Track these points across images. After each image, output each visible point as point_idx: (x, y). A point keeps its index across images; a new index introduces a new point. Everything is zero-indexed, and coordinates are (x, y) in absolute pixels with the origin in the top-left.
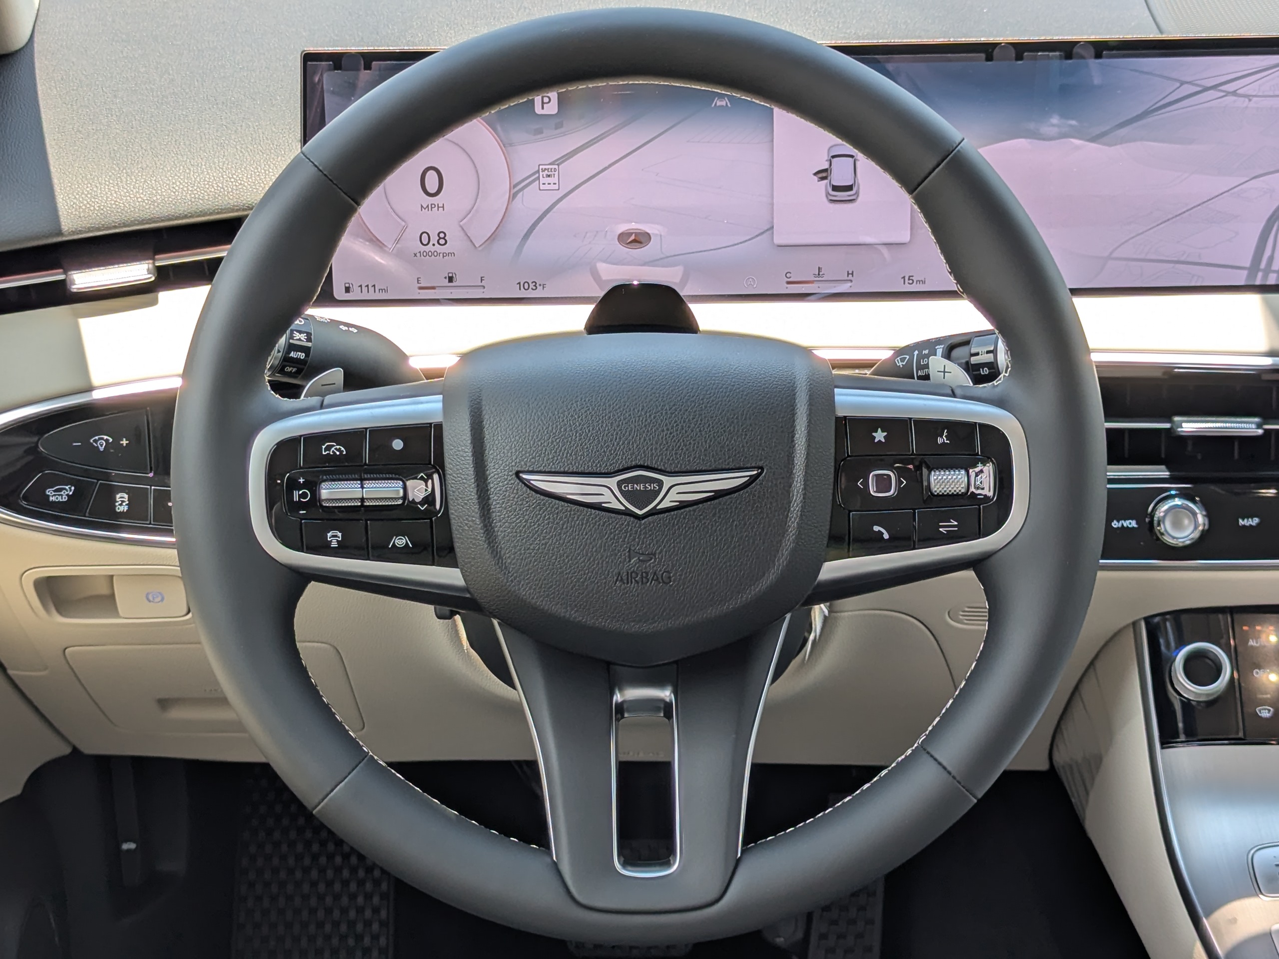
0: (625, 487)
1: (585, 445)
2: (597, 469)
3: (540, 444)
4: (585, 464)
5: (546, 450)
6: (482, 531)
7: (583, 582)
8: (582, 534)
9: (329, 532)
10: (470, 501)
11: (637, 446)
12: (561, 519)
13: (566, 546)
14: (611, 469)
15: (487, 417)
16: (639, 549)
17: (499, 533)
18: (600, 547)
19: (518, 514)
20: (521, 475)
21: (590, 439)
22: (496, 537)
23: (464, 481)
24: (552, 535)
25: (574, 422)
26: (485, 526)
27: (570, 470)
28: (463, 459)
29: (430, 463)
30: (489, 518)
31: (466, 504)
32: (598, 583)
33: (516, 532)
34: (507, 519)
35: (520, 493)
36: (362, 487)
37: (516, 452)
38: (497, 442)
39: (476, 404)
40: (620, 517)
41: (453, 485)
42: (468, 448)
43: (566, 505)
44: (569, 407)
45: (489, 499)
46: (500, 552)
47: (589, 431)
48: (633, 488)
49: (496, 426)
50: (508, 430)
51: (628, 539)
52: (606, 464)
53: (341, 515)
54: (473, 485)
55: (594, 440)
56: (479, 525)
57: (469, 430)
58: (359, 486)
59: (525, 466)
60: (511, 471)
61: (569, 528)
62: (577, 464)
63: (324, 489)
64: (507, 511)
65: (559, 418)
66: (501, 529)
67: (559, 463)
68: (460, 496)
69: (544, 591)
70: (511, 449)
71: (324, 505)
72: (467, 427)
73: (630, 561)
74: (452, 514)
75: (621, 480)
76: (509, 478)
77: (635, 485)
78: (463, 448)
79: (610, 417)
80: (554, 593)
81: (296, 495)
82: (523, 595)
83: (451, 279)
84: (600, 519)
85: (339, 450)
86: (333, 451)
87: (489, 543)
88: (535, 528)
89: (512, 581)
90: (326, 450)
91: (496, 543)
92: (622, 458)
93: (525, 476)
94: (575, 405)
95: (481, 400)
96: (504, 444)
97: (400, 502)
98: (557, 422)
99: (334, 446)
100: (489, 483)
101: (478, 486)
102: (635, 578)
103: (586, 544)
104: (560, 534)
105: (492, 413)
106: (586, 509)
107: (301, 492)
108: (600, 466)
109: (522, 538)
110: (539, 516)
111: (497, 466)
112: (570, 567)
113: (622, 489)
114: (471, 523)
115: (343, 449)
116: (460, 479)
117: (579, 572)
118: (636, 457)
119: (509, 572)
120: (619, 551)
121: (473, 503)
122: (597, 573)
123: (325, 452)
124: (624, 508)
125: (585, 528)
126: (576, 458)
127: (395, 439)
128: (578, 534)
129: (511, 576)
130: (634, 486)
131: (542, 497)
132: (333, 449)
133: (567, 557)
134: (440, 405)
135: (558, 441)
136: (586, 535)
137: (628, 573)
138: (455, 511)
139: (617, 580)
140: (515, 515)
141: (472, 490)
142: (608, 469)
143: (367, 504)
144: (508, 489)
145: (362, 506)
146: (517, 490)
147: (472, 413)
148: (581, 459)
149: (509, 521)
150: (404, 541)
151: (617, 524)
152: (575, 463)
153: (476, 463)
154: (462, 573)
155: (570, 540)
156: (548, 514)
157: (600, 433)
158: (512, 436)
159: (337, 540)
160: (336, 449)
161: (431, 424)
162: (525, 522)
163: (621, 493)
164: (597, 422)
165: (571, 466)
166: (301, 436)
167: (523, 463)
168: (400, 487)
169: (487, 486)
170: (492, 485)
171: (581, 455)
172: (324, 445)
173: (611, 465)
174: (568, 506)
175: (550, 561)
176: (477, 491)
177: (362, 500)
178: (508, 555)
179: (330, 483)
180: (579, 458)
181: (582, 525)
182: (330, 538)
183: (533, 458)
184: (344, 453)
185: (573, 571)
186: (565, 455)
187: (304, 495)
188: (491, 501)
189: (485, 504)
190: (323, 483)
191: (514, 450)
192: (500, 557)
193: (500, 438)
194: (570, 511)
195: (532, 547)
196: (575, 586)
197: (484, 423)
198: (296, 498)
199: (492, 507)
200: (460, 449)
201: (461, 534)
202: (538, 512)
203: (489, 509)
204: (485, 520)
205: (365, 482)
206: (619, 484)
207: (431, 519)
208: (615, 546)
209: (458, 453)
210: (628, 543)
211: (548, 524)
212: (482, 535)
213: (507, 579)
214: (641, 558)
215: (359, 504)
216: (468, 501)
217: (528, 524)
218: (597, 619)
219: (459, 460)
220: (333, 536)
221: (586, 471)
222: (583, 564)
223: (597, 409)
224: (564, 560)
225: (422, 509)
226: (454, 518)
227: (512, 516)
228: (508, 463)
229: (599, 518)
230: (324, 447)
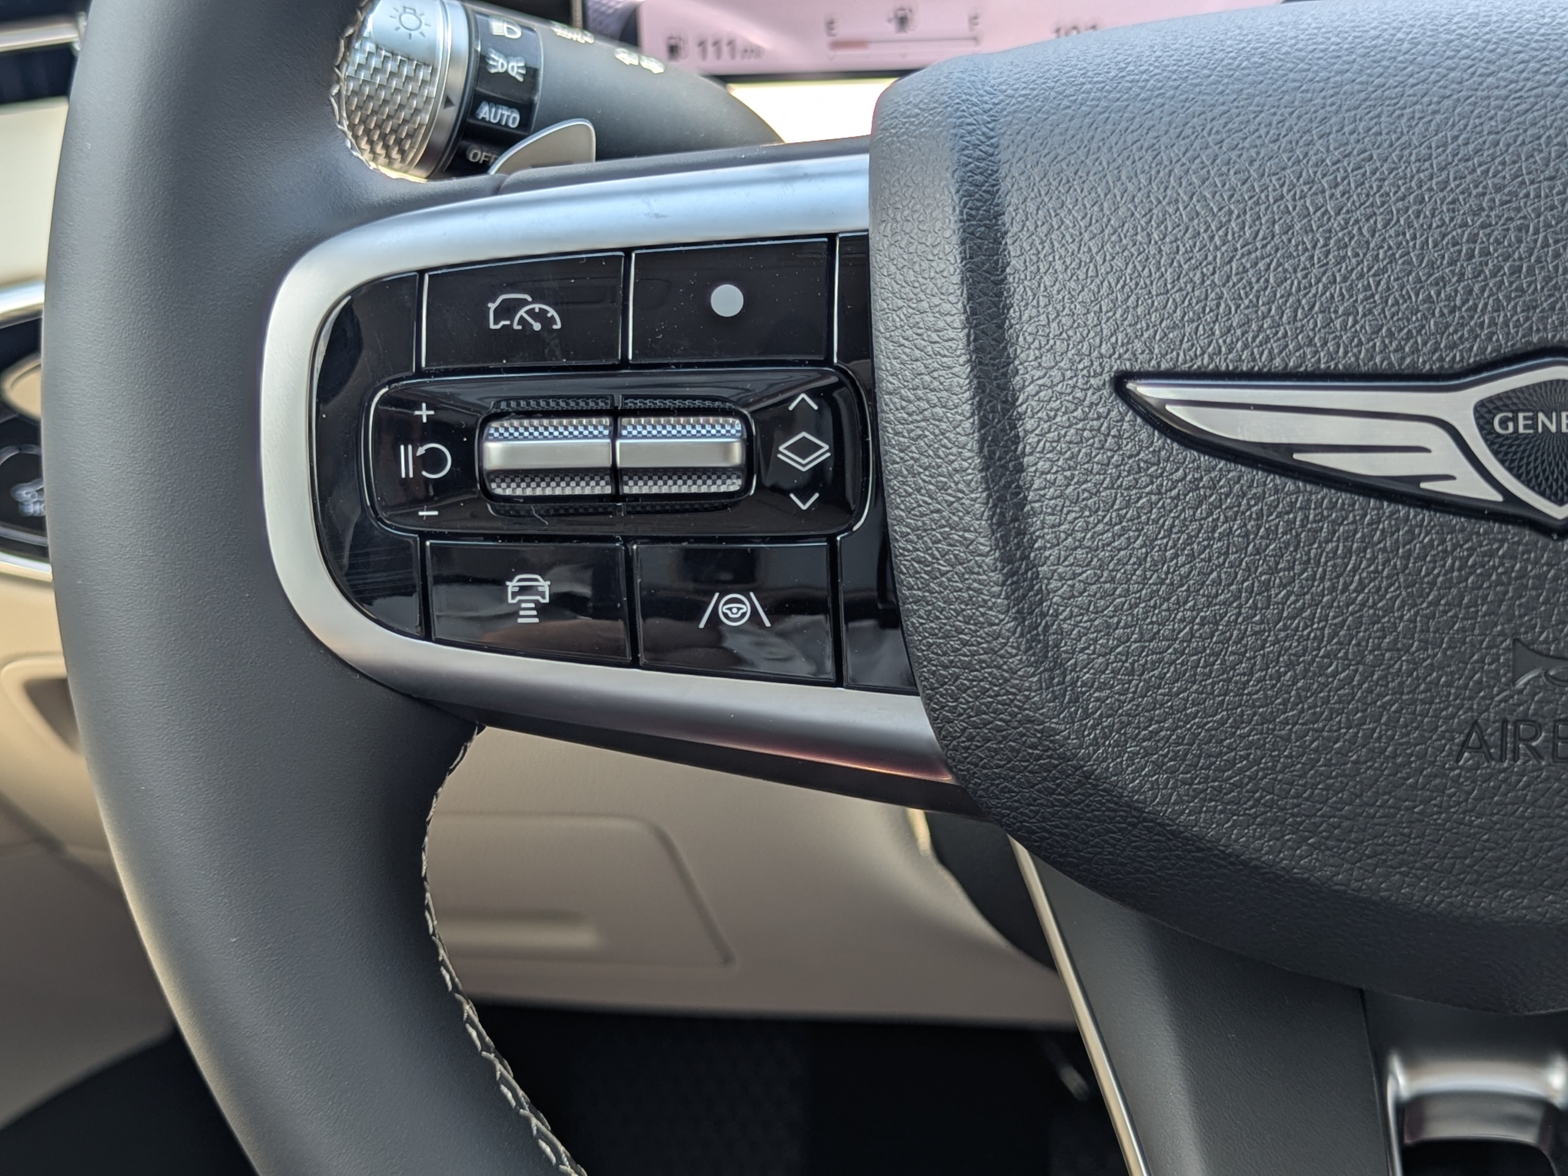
0: (1503, 423)
1: (1361, 276)
2: (1403, 359)
3: (1197, 279)
4: (1360, 344)
5: (1220, 297)
6: (996, 576)
7: (1343, 753)
8: (1346, 587)
9: (511, 580)
10: (957, 477)
11: (1547, 279)
12: (1271, 533)
13: (1285, 628)
14: (1456, 358)
15: (1014, 199)
16: (1546, 641)
17: (1053, 584)
18: (1410, 633)
19: (1121, 518)
20: (1130, 386)
21: (1376, 258)
22: (1044, 596)
23: (939, 411)
24: (1240, 591)
25: (1320, 200)
26: (1007, 559)
27: (1309, 365)
28: (935, 337)
29: (828, 361)
30: (1021, 533)
31: (943, 488)
32: (1394, 756)
33: (1112, 580)
34: (1079, 535)
35: (1128, 448)
36: (615, 435)
37: (1114, 309)
38: (1047, 280)
39: (978, 159)
40: (1482, 527)
41: (899, 427)
42: (952, 298)
43: (1290, 485)
44: (1299, 152)
45: (1020, 469)
46: (1057, 645)
47: (1373, 233)
48: (1534, 426)
49: (1045, 229)
50: (1086, 236)
51: (1511, 607)
52: (1438, 344)
53: (549, 526)
54: (967, 424)
55: (1393, 259)
56: (986, 555)
57: (955, 239)
58: (606, 432)
59: (1146, 356)
60: (1096, 375)
61: (1297, 568)
62: (1331, 345)
63: (496, 440)
64: (1082, 510)
65: (1264, 188)
66: (1061, 569)
67: (1267, 339)
68: (925, 461)
69: (1206, 779)
70: (1096, 300)
71: (499, 491)
72: (948, 233)
73: (1513, 681)
74: (900, 520)
75: (1490, 400)
76: (1091, 398)
77: (1541, 417)
78: (936, 301)
79: (1446, 182)
80: (1240, 785)
81: (407, 459)
82: (1134, 791)
83: (903, 21)
84: (1411, 536)
85: (540, 316)
86: (522, 321)
87: (1020, 617)
88: (1177, 567)
89: (1095, 743)
90: (500, 314)
91: (1043, 615)
92: (1493, 323)
93: (1149, 391)
94: (1319, 144)
95: (996, 146)
96: (1072, 284)
97: (734, 485)
98: (1257, 203)
99: (524, 302)
100: (1021, 417)
101: (983, 424)
102: (1527, 741)
103: (1359, 623)
104: (1267, 586)
105: (1031, 186)
106: (1360, 500)
107: (421, 451)
108: (1415, 350)
109: (1132, 598)
110: (1195, 525)
111: (1048, 361)
112: (1300, 700)
113: (1492, 431)
114: (959, 550)
115: (552, 312)
116: (924, 405)
117: (1330, 719)
118: (1543, 319)
119: (1087, 715)
120: (1475, 647)
121: (968, 484)
122: (1393, 723)
123: (496, 322)
124: (1499, 498)
125: (1355, 570)
126: (1328, 323)
127: (717, 286)
128: (1333, 588)
129: (1094, 728)
130: (1535, 419)
131: (1204, 460)
132: (522, 312)
133: (1290, 666)
134: (860, 186)
135: (1261, 265)
136: (1359, 591)
137: (1505, 722)
138: (908, 511)
139: (1464, 745)
140: (1111, 524)
141: (963, 439)
142: (1441, 359)
143: (631, 488)
144: (1086, 434)
145: (616, 496)
146: (1119, 436)
147: (966, 186)
148: (1344, 328)
149: (1087, 543)
150: (747, 608)
151: (1471, 550)
152: (1325, 343)
153: (976, 350)
154: (930, 711)
155: (1303, 609)
156: (1226, 521)
157: (1414, 238)
158: (1099, 259)
159: (536, 602)
160: (530, 312)
161: (832, 237)
162: (1144, 545)
163: (1490, 444)
164: (1403, 198)
165: (1308, 350)
166: (422, 272)
167: (1138, 345)
168: (733, 436)
169: (1014, 427)
170: (1030, 424)
171: (1347, 314)
172: (494, 302)
173: (1452, 346)
174: (1298, 491)
175: (1229, 680)
176: (982, 440)
177: (616, 474)
178: (1082, 657)
179: (516, 423)
180: (1338, 323)
181: (1349, 552)
182: (514, 595)
183: (1175, 327)
184: (558, 326)
185: (1307, 716)
186: (1288, 312)
187: (433, 460)
188: (1027, 476)
189: (1007, 486)
190: (495, 424)
191: (1105, 305)
192: (1058, 663)
193: (1058, 265)
194: (1305, 508)
195: (1165, 631)
196: (1313, 763)
197: (1006, 218)
198: (406, 468)
199: (1031, 496)
200: (925, 305)
201: (926, 587)
202: (1189, 513)
203: (1021, 505)
204: (1005, 539)
205: (625, 420)
206: (1484, 412)
207: (831, 539)
208: (1463, 629)
209: (917, 318)
210: (1509, 621)
211: (1227, 554)
212: (996, 589)
213: (1080, 736)
214: (1552, 673)
215: (608, 490)
216: (951, 476)
217: (1155, 554)
218: (1387, 876)
219: (919, 342)
220: (523, 590)
221: (1364, 369)
222: (1346, 690)
223: (1401, 158)
224: (1279, 676)
225: (804, 507)
226: (904, 535)
227: (1100, 527)
228: (1085, 350)
229: (1411, 531)
230: (492, 306)
